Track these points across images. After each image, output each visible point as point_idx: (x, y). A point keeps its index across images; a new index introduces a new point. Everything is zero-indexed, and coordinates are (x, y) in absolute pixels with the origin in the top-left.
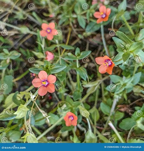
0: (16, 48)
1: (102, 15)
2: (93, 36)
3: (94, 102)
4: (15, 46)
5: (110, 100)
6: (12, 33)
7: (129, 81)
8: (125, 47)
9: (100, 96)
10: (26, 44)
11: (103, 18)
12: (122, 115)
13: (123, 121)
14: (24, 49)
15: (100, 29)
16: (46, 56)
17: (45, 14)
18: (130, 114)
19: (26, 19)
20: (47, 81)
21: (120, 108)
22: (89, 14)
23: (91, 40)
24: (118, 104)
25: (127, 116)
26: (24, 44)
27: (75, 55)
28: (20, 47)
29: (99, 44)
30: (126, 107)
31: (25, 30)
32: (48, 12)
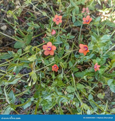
0: (37, 21)
1: (87, 20)
2: (75, 27)
3: (66, 59)
4: (37, 20)
5: (74, 60)
6: (38, 13)
7: (88, 57)
8: (96, 42)
9: (70, 57)
10: (43, 20)
11: (86, 22)
12: (78, 70)
13: (77, 73)
14: (42, 23)
15: (81, 26)
16: (52, 31)
17: (56, 9)
18: (81, 70)
19: (47, 9)
20: (51, 48)
21: (78, 66)
22: (79, 17)
23: (74, 29)
24: (77, 64)
25: (80, 71)
26: (41, 20)
27: (66, 36)
28: (40, 21)
29: (76, 32)
30: (81, 67)
31: (45, 14)
32: (58, 8)
